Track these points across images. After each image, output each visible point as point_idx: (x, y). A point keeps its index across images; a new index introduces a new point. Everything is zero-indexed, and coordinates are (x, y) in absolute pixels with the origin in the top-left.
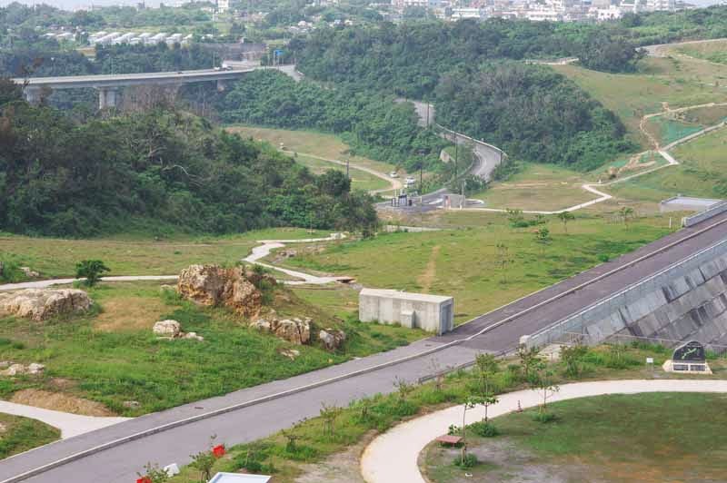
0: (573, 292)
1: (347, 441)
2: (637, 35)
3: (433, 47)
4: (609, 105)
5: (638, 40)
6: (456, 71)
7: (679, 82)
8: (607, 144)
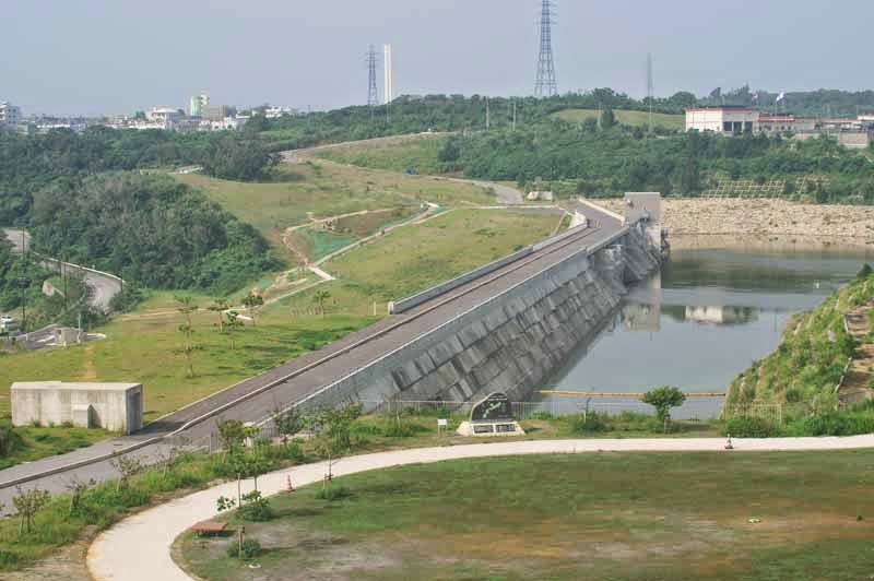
0: (284, 381)
1: (60, 541)
2: (268, 139)
3: (22, 162)
4: (244, 219)
5: (270, 145)
6: (55, 186)
7: (323, 189)
8: (247, 263)
